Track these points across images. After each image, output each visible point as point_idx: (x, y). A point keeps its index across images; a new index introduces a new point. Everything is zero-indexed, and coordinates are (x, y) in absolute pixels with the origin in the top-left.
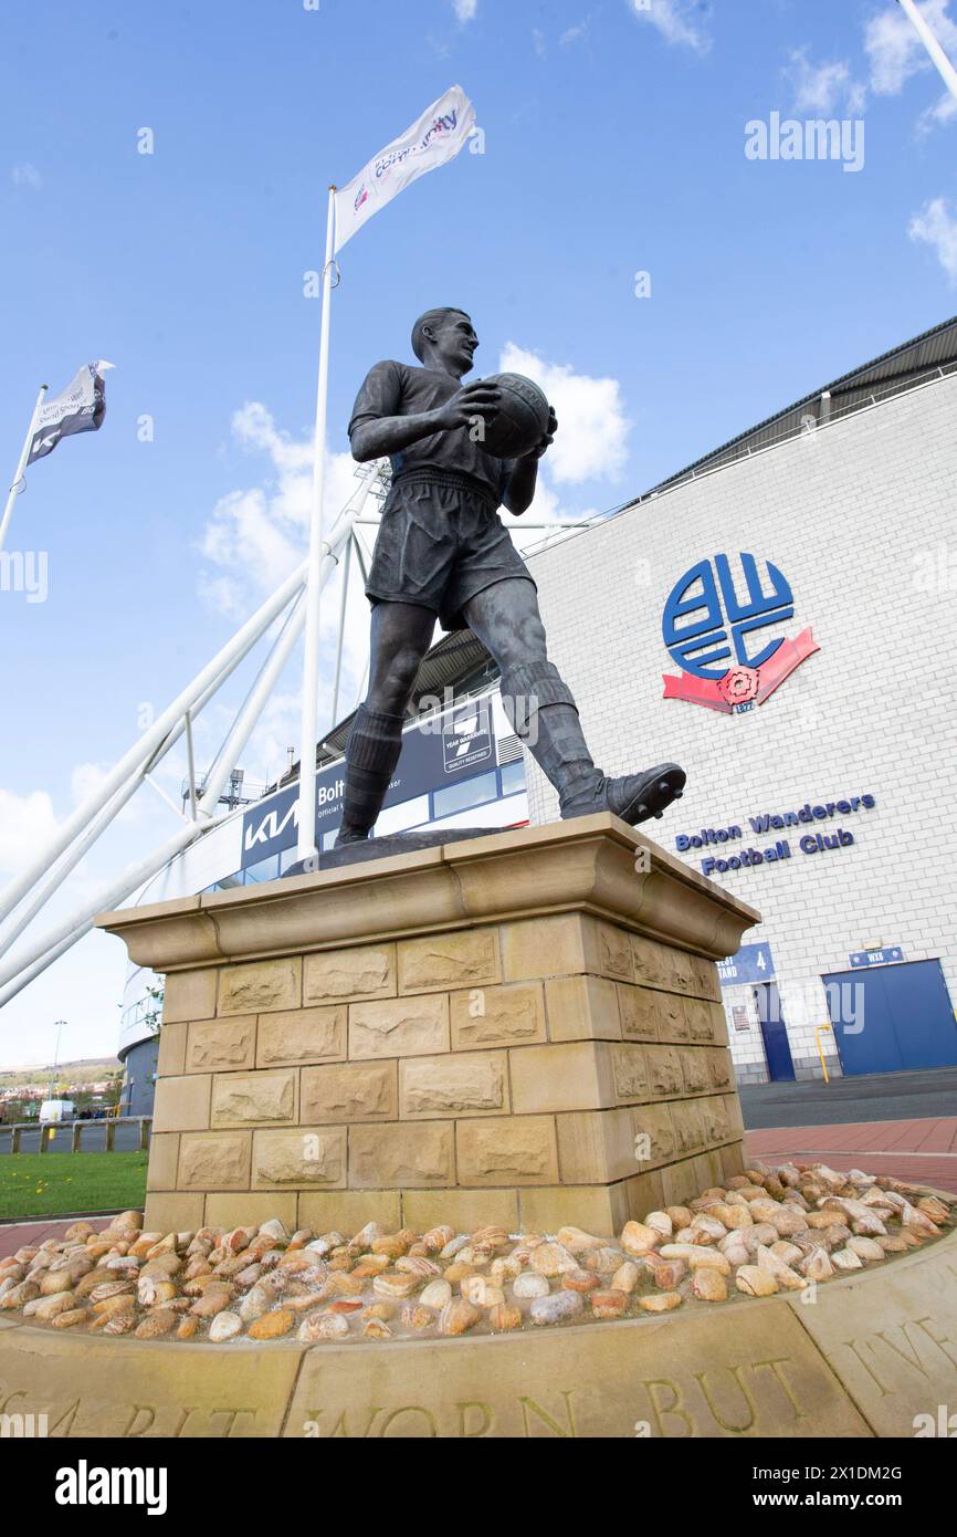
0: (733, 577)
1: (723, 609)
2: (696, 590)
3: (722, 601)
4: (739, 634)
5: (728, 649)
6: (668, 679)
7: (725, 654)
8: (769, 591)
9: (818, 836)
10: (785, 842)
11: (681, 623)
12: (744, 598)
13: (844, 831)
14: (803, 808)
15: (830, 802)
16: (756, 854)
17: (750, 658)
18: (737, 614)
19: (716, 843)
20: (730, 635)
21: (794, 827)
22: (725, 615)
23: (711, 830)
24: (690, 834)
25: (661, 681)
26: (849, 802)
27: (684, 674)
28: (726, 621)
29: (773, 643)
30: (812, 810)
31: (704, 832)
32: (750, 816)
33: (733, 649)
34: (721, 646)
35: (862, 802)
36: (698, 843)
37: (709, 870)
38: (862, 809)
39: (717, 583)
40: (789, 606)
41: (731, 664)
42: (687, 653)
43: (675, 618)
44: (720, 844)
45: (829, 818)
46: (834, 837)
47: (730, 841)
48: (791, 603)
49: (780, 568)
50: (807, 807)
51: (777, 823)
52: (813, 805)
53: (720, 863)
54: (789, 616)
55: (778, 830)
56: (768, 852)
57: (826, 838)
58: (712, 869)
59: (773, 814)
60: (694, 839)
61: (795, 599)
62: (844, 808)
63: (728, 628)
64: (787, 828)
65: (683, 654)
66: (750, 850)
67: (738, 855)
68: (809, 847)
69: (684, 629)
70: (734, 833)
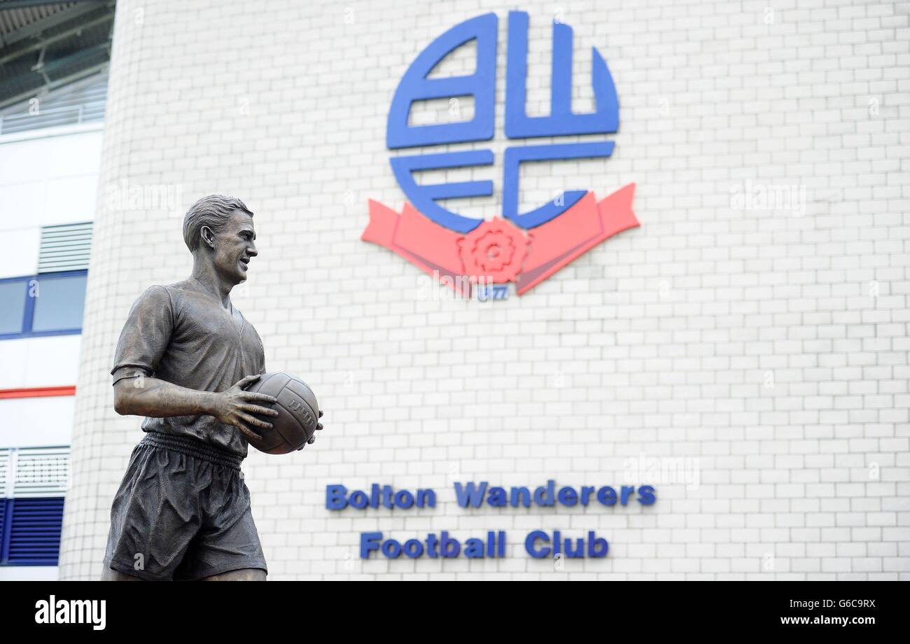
0: (532, 58)
1: (500, 110)
2: (463, 64)
3: (502, 96)
4: (517, 161)
5: (489, 184)
6: (376, 208)
7: (482, 191)
8: (583, 103)
9: (557, 534)
10: (502, 534)
11: (424, 116)
12: (539, 103)
13: (599, 535)
14: (544, 483)
15: (589, 484)
16: (455, 542)
17: (524, 209)
18: (520, 126)
19: (391, 507)
20: (499, 160)
21: (522, 510)
22: (500, 121)
23: (388, 488)
24: (352, 486)
25: (365, 208)
26: (618, 489)
27: (406, 207)
28: (500, 134)
29: (568, 195)
30: (557, 489)
31: (375, 487)
32: (458, 478)
33: (499, 184)
34: (480, 175)
35: (637, 496)
36: (361, 502)
37: (369, 551)
38: (634, 506)
39: (502, 60)
40: (610, 138)
41: (489, 211)
42: (420, 170)
43: (414, 101)
44: (399, 512)
45: (579, 508)
46: (580, 541)
47: (414, 511)
48: (614, 132)
49: (614, 67)
50: (551, 483)
51: (498, 498)
52: (562, 483)
53: (392, 542)
54: (603, 153)
55: (496, 511)
56: (472, 542)
57: (568, 542)
58: (376, 550)
59: (494, 483)
60: (358, 494)
61: (625, 126)
62: (608, 497)
63: (499, 146)
64: (509, 510)
65: (412, 171)
66: (445, 534)
67: (422, 538)
68: (538, 548)
69: (426, 129)
70: (426, 499)
